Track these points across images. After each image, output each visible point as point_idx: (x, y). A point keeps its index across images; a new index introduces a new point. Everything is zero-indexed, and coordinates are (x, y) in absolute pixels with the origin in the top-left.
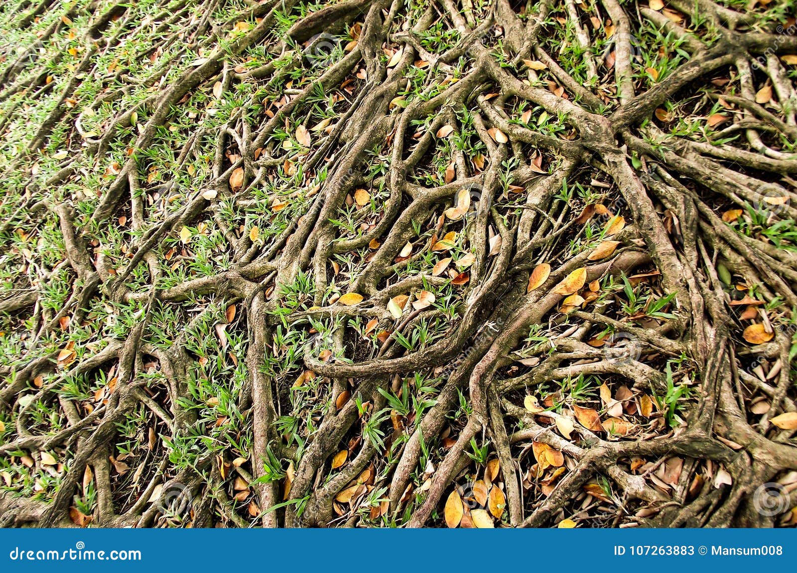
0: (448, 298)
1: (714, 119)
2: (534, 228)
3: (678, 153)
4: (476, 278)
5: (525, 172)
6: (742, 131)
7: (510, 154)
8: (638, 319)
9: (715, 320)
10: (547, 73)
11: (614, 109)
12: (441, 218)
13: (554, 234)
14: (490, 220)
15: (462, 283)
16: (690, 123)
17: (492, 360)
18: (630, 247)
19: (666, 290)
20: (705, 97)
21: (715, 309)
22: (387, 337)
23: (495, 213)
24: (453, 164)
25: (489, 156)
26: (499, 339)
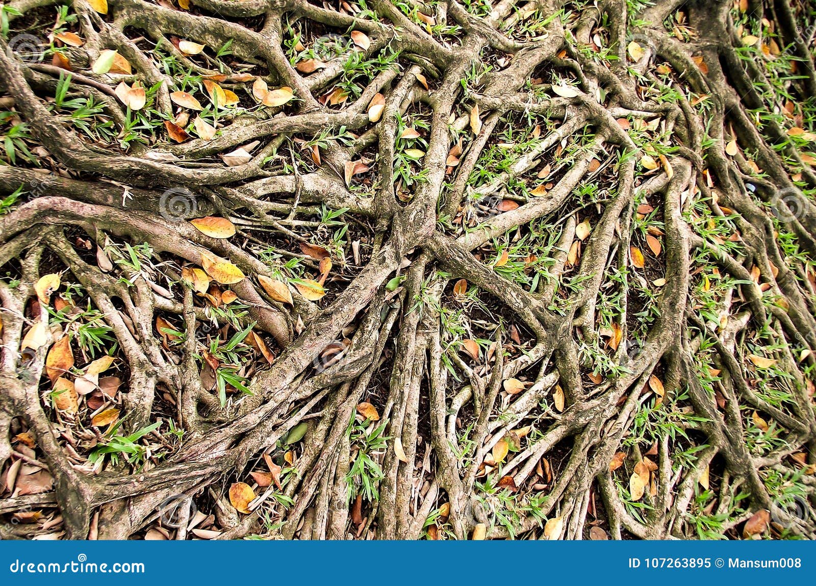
0: (147, 126)
1: (472, 346)
2: (274, 197)
3: (420, 325)
4: (186, 151)
5: (341, 158)
6: (467, 382)
7: (359, 132)
8: (207, 363)
9: (236, 449)
10: (470, 139)
11: (449, 233)
12: (250, 77)
13: (275, 223)
14: (266, 140)
15: (172, 136)
16: (459, 322)
17: (81, 213)
18: (290, 318)
19: (254, 379)
20: (494, 326)
21: (251, 444)
22: (62, 65)
23: (278, 142)
24: (323, 65)
25: (347, 107)
26: (114, 212)
